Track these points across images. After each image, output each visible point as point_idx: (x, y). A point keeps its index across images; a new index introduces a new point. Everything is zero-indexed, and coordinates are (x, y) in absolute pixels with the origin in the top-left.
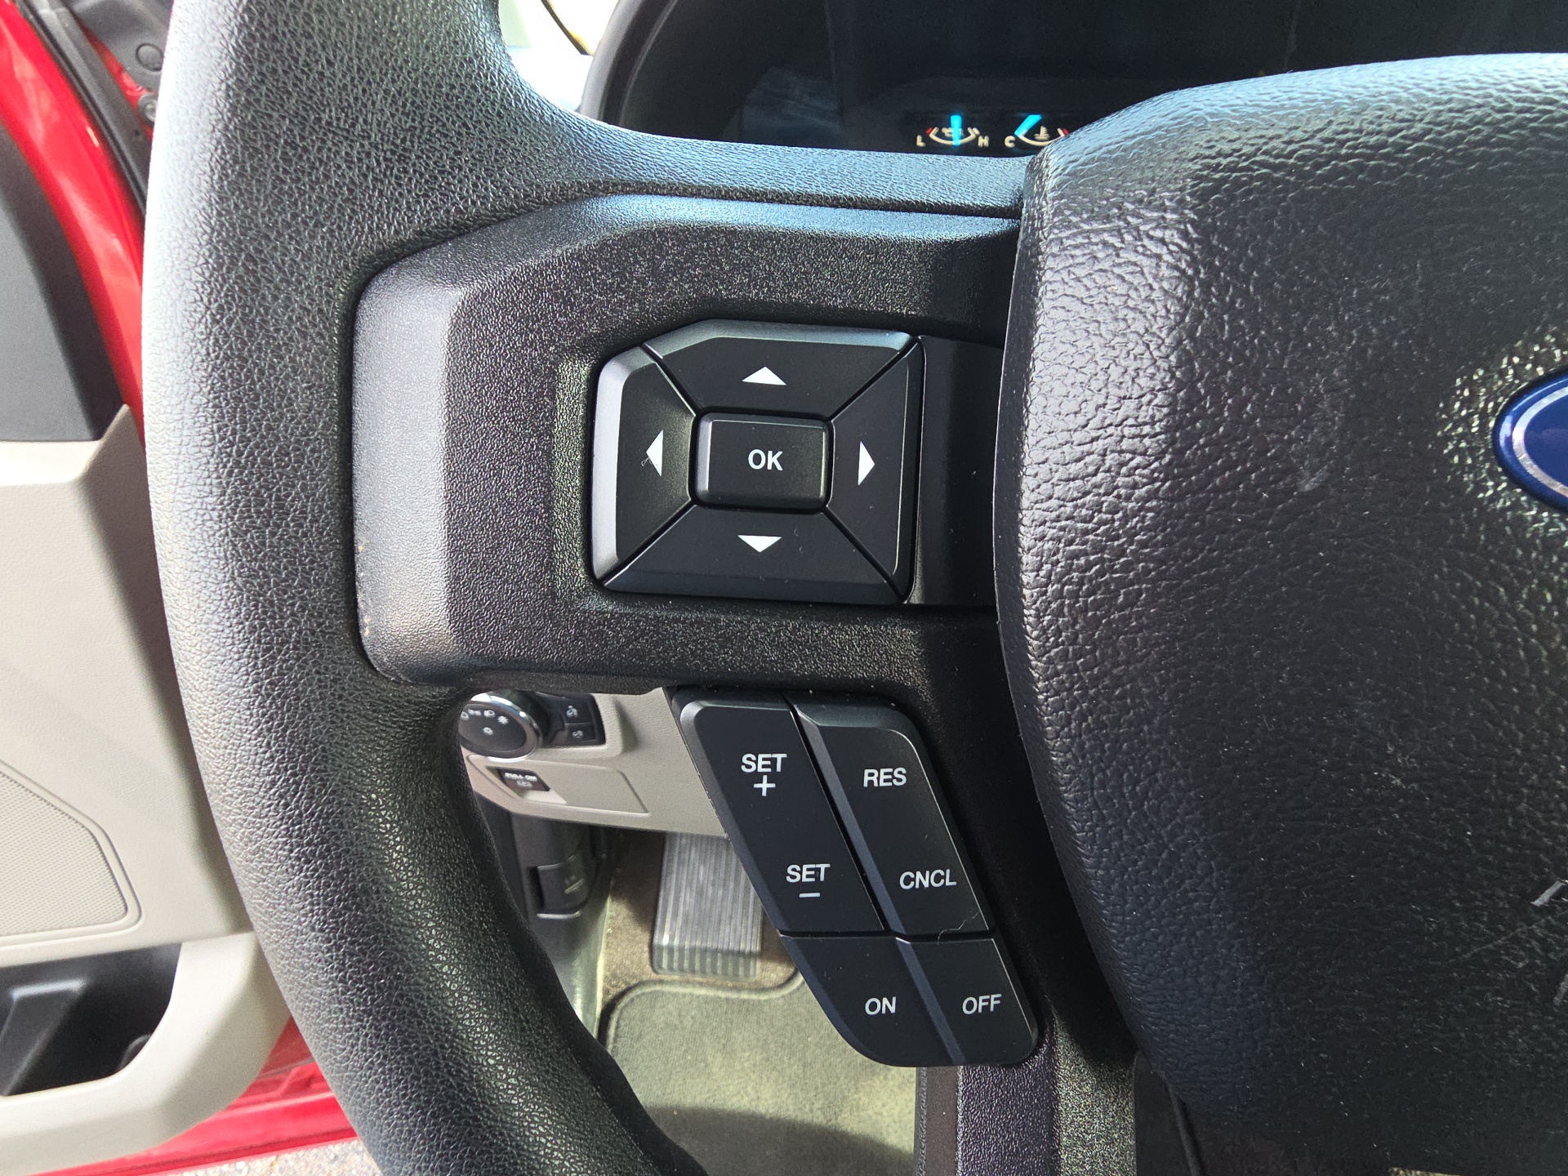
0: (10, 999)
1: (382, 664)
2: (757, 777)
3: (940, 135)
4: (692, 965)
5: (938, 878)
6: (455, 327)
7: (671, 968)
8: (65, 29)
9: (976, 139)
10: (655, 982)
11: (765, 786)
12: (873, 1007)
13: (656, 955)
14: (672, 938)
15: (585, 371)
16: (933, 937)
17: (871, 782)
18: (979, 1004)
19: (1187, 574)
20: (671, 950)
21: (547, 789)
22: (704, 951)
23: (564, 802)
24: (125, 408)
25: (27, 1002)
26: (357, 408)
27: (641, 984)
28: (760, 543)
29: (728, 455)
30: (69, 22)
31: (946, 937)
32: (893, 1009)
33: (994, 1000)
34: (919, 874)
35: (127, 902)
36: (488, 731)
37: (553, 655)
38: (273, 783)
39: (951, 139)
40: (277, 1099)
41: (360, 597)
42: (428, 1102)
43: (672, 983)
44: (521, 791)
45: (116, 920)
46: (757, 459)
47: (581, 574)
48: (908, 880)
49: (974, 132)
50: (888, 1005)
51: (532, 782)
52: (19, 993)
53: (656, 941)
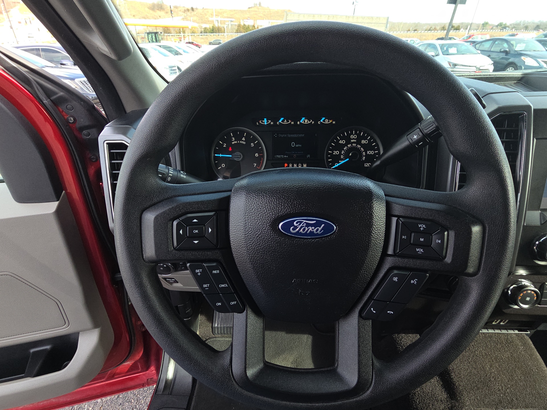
0: (30, 352)
1: (146, 261)
2: (198, 273)
3: (262, 122)
4: (224, 331)
5: (225, 285)
6: (155, 219)
7: (218, 333)
8: (50, 105)
9: (270, 123)
10: (214, 338)
11: (199, 274)
12: (218, 304)
13: (214, 329)
14: (218, 325)
15: (171, 222)
16: (225, 294)
17: (214, 273)
18: (233, 303)
19: (248, 244)
20: (218, 328)
21: (178, 282)
22: (227, 328)
23: (182, 286)
24: (64, 191)
25: (34, 353)
26: (142, 228)
27: (210, 338)
28: (196, 242)
29: (191, 231)
30: (50, 103)
31: (227, 294)
32: (220, 305)
33: (235, 302)
34: (222, 285)
35: (65, 321)
36: (162, 269)
37: (169, 259)
38: (133, 278)
39: (264, 123)
40: (104, 381)
41: (143, 252)
42: (155, 319)
43: (219, 337)
44: (171, 283)
45: (63, 326)
46: (195, 231)
47: (172, 248)
48: (220, 286)
49: (270, 121)
50: (220, 304)
51: (173, 281)
52: (32, 351)
53: (213, 326)
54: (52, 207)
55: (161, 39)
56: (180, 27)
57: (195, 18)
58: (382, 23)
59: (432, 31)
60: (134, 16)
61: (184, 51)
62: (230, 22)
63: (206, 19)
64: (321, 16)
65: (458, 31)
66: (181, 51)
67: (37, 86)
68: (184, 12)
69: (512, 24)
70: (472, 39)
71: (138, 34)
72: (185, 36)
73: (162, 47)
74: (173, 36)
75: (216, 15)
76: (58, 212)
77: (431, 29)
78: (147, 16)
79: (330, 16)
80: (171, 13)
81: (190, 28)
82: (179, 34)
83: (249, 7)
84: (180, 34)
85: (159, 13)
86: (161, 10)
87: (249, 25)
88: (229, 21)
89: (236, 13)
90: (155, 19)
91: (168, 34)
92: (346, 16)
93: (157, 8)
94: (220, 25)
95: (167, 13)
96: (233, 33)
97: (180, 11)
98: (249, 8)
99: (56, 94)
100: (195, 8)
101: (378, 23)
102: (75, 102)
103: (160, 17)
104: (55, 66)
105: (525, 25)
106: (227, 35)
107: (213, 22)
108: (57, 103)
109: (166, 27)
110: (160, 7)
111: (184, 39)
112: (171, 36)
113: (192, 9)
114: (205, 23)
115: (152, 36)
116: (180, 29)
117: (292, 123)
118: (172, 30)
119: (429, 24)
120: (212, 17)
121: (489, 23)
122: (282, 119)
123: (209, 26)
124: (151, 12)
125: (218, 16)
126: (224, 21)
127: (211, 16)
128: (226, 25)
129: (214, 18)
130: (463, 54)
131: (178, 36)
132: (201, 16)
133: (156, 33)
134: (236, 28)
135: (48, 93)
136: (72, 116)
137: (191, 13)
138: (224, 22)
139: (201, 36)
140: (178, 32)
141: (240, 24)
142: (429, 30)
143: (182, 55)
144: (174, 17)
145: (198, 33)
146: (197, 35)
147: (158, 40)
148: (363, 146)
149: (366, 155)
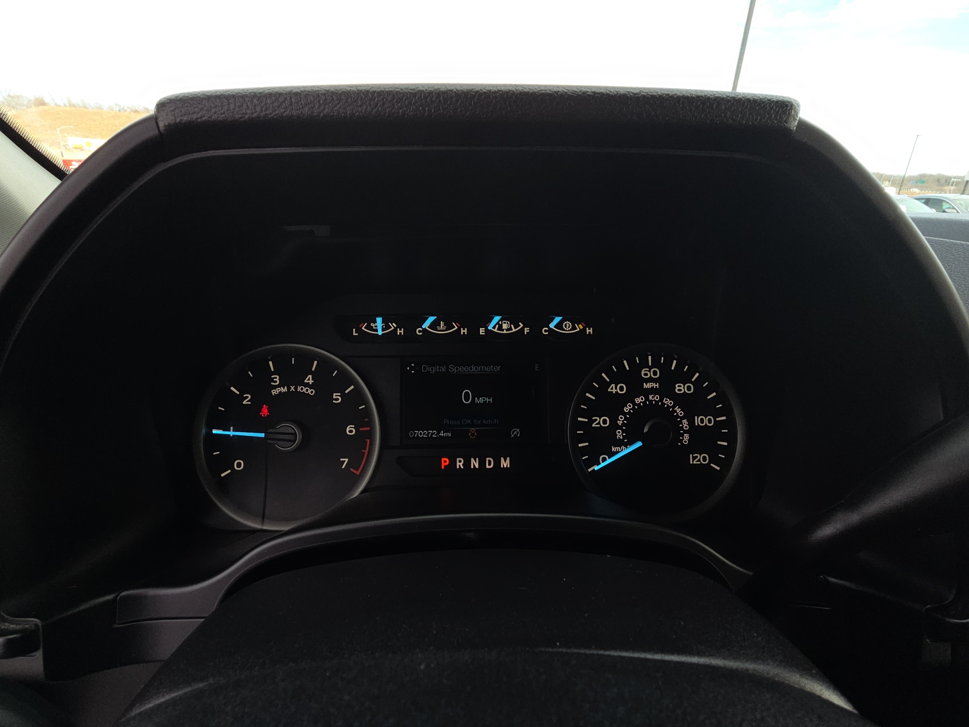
3: (369, 327)
9: (395, 330)
39: (376, 330)
49: (395, 325)
117: (464, 331)
122: (431, 319)
148: (679, 400)
149: (693, 428)
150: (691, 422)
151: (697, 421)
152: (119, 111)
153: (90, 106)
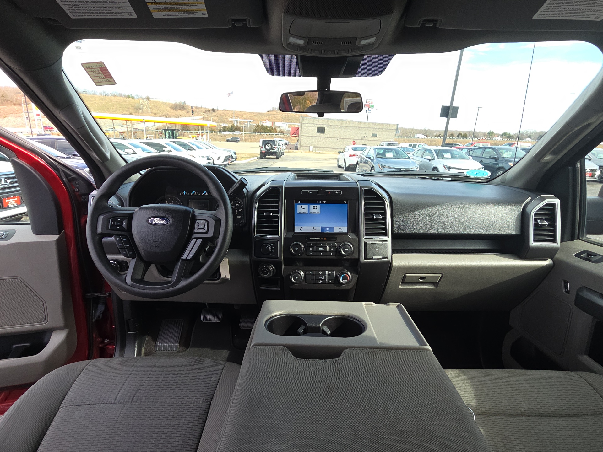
1: (98, 234)
2: (117, 239)
4: (164, 349)
5: (128, 245)
6: (103, 218)
7: (159, 350)
13: (156, 347)
15: (109, 220)
17: (124, 240)
18: (131, 253)
20: (159, 346)
24: (64, 230)
26: (98, 221)
28: (118, 227)
29: (117, 223)
30: (67, 180)
31: (128, 249)
32: (125, 253)
41: (97, 230)
47: (109, 229)
48: (126, 245)
53: (156, 344)
54: (55, 237)
55: (178, 135)
56: (199, 125)
57: (215, 118)
58: (392, 129)
59: (441, 138)
60: (155, 114)
61: (198, 147)
62: (248, 123)
63: (226, 120)
64: (335, 121)
65: (466, 138)
66: (195, 147)
67: (62, 172)
68: (205, 113)
69: (516, 134)
70: (475, 146)
71: (157, 129)
72: (203, 133)
73: (176, 142)
74: (191, 132)
75: (236, 116)
76: (58, 241)
77: (440, 135)
78: (168, 114)
79: (343, 121)
80: (192, 113)
81: (209, 126)
82: (197, 131)
83: (268, 110)
84: (199, 132)
85: (180, 112)
86: (183, 110)
87: (266, 126)
88: (248, 121)
89: (255, 115)
90: (176, 117)
91: (187, 131)
92: (359, 122)
93: (179, 108)
94: (238, 125)
95: (188, 112)
96: (251, 132)
97: (201, 111)
98: (268, 112)
99: (71, 176)
100: (215, 109)
101: (388, 129)
102: (81, 181)
103: (181, 115)
104: (67, 156)
105: (528, 135)
106: (245, 134)
107: (232, 122)
108: (71, 180)
109: (185, 125)
110: (181, 107)
111: (202, 136)
112: (189, 132)
113: (213, 110)
114: (225, 123)
115: (169, 133)
116: (199, 127)
117: (199, 194)
118: (191, 128)
119: (439, 131)
120: (232, 118)
121: (494, 132)
122: (194, 192)
123: (228, 125)
124: (172, 111)
125: (238, 117)
126: (244, 121)
127: (230, 117)
128: (245, 125)
129: (234, 119)
130: (456, 159)
131: (197, 132)
132: (222, 116)
133: (173, 130)
134: (254, 128)
135: (67, 175)
136: (77, 188)
137: (212, 113)
138: (243, 123)
139: (220, 134)
140: (197, 129)
141: (258, 125)
142: (438, 137)
143: (195, 150)
144: (195, 116)
145: (217, 131)
146: (215, 133)
147: (175, 136)
148: (236, 207)
149: (238, 212)
150: (238, 211)
151: (239, 210)
152: (105, 95)
153: (89, 93)
